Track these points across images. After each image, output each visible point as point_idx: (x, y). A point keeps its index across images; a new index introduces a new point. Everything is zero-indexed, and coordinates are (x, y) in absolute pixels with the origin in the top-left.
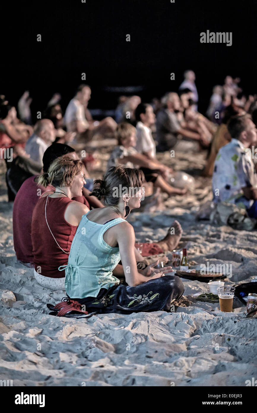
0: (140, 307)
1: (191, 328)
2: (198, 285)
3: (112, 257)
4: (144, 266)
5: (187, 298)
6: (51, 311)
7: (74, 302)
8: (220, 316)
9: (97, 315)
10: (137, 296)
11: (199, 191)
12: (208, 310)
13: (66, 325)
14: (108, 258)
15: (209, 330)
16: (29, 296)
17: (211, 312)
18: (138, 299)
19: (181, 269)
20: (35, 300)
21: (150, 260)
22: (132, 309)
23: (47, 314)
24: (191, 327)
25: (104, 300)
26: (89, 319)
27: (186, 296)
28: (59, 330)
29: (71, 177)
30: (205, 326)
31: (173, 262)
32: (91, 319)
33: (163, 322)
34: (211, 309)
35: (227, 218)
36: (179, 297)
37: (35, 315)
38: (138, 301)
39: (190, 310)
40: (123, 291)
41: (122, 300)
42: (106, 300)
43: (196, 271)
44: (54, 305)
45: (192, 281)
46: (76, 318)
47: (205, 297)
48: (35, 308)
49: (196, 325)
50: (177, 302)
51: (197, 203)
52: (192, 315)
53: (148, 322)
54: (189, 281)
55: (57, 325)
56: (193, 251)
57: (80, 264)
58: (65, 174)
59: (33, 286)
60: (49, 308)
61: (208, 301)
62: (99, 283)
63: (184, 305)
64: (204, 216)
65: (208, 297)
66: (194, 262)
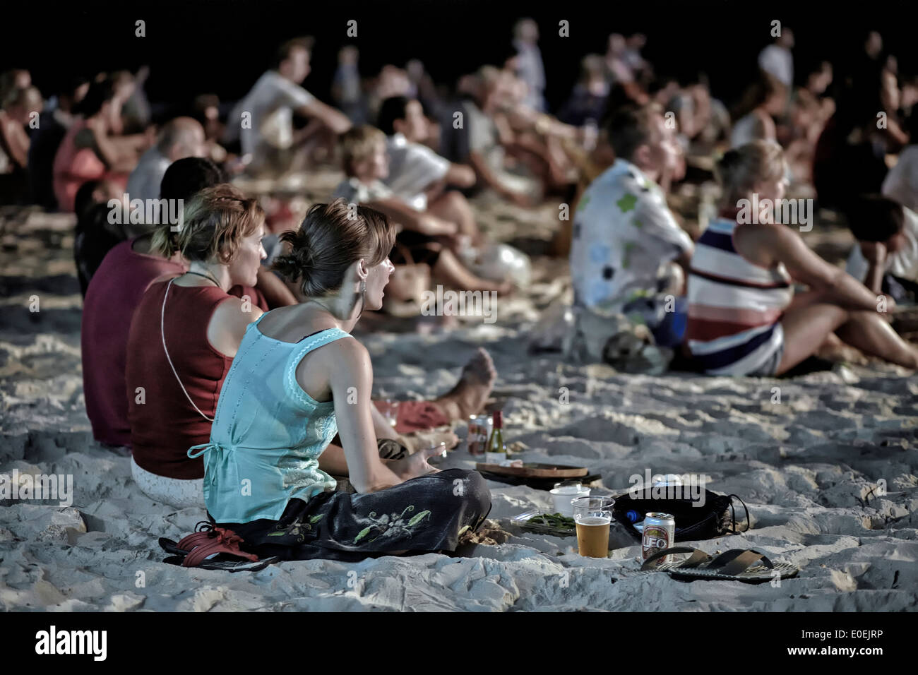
0: (383, 543)
1: (507, 594)
2: (528, 497)
3: (316, 423)
4: (397, 450)
5: (499, 526)
6: (169, 555)
7: (223, 532)
8: (577, 566)
9: (279, 563)
10: (378, 517)
11: (539, 289)
12: (550, 553)
13: (201, 586)
14: (307, 426)
15: (550, 599)
16: (118, 520)
17: (557, 557)
18: (380, 525)
19: (488, 460)
20: (131, 529)
21: (414, 440)
22: (364, 548)
23: (158, 560)
24: (507, 591)
25: (296, 528)
26: (260, 574)
27: (497, 520)
28: (184, 599)
29: (233, 241)
30: (541, 591)
31: (470, 444)
32: (264, 573)
33: (439, 580)
34: (557, 551)
35: (603, 345)
36: (479, 521)
37: (129, 564)
38: (379, 528)
39: (504, 552)
40: (342, 505)
41: (340, 525)
42: (302, 527)
43: (524, 464)
44: (177, 541)
45: (514, 488)
46: (227, 572)
47: (542, 522)
48: (131, 548)
49: (518, 587)
50: (474, 534)
51: (533, 315)
52: (510, 563)
53: (402, 579)
54: (505, 487)
55: (181, 587)
56: (517, 420)
57: (238, 441)
58: (218, 232)
59: (129, 498)
60: (164, 549)
61: (549, 533)
62: (287, 486)
63: (493, 541)
64: (548, 342)
65: (549, 522)
66: (521, 444)
